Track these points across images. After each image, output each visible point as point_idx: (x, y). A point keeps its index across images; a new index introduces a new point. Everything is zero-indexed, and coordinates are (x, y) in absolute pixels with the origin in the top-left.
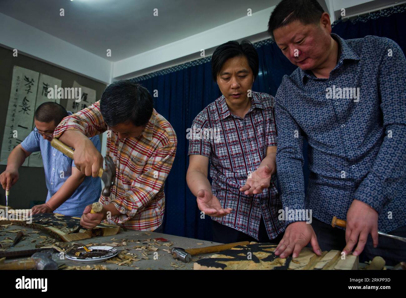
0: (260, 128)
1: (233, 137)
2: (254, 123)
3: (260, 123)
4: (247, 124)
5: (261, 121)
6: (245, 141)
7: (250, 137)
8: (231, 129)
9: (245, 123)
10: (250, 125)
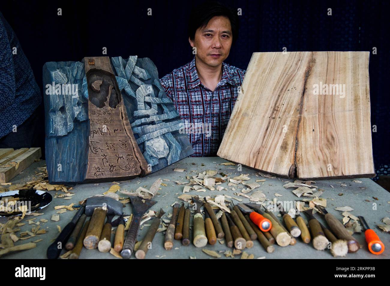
0: (226, 106)
1: (198, 110)
2: (222, 99)
3: (227, 100)
4: (214, 98)
5: (228, 98)
6: (208, 116)
7: (215, 112)
8: (197, 101)
9: (213, 97)
10: (217, 100)
